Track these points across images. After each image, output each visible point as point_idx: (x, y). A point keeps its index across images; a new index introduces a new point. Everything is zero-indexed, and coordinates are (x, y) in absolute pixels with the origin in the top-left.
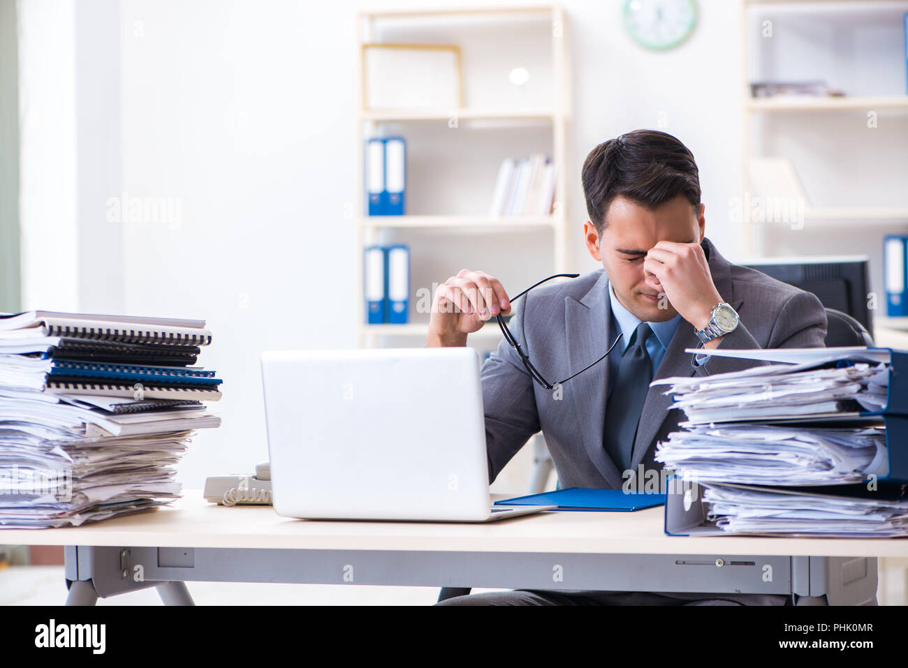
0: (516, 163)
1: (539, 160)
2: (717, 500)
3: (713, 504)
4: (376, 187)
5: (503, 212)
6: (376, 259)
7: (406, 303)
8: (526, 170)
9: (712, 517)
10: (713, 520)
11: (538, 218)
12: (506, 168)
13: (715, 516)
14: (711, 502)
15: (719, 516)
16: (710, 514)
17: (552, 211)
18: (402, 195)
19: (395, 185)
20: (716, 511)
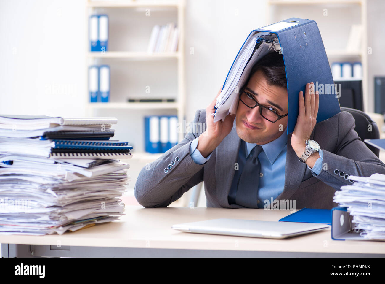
0: (161, 27)
1: (171, 26)
2: (360, 221)
3: (358, 224)
4: (94, 38)
5: (154, 50)
6: (94, 72)
7: (108, 93)
8: (165, 31)
9: (357, 230)
10: (358, 232)
11: (170, 53)
12: (156, 30)
13: (359, 230)
14: (357, 223)
15: (361, 230)
16: (356, 228)
17: (177, 50)
18: (106, 42)
19: (103, 37)
20: (359, 227)
